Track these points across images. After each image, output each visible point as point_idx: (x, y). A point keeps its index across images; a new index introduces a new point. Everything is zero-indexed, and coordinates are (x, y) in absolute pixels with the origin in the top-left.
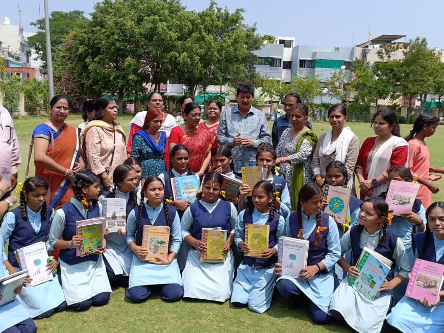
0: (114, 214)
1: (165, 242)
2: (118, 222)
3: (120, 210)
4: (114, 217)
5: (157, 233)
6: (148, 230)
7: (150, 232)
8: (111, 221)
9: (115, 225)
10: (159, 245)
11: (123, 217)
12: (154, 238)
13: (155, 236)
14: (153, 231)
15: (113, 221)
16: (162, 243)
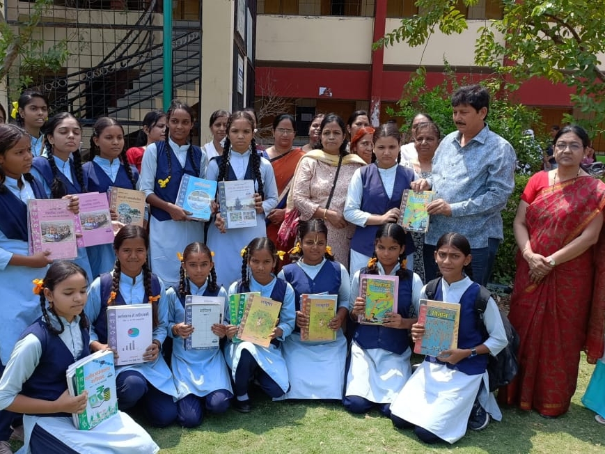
0: (238, 202)
1: (139, 212)
2: (244, 213)
3: (245, 196)
4: (238, 207)
5: (129, 198)
6: (116, 194)
7: (119, 197)
8: (234, 211)
9: (241, 217)
10: (131, 215)
11: (251, 206)
12: (125, 205)
13: (126, 203)
14: (123, 195)
15: (237, 212)
16: (135, 212)
